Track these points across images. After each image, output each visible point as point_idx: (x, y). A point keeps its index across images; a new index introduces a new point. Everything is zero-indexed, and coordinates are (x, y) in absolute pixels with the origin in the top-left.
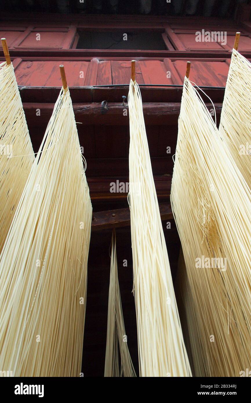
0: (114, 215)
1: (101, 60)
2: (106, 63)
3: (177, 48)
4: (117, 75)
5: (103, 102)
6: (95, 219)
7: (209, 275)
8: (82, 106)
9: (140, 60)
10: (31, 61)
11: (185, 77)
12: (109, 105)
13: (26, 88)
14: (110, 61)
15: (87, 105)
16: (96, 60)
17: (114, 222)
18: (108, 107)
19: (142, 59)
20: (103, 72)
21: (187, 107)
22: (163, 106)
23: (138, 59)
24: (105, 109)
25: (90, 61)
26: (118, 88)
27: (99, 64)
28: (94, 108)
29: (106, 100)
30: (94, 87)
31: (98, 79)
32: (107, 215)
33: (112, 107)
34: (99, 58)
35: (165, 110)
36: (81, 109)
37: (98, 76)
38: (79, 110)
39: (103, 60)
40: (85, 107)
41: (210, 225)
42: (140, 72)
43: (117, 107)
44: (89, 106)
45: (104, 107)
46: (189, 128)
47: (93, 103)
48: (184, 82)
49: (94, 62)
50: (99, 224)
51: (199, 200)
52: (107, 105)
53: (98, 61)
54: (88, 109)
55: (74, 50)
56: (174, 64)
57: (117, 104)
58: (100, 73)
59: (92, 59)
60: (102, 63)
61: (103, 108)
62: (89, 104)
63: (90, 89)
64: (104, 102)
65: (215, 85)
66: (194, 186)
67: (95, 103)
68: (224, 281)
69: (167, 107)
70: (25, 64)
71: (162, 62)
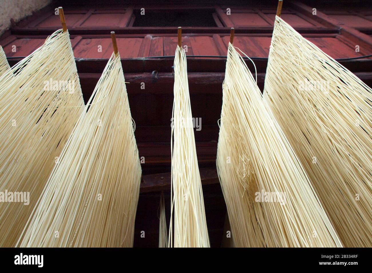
0: (162, 178)
1: (154, 37)
2: (159, 39)
3: (226, 25)
4: (168, 48)
5: (153, 72)
6: (144, 182)
7: (248, 229)
8: (134, 76)
9: (191, 36)
10: (90, 38)
11: (230, 43)
12: (159, 75)
13: (84, 60)
14: (162, 37)
15: (139, 75)
16: (149, 36)
17: (162, 185)
18: (159, 77)
19: (192, 35)
20: (155, 46)
21: (231, 70)
22: (210, 75)
23: (189, 35)
24: (155, 78)
25: (143, 37)
26: (169, 59)
27: (152, 40)
28: (145, 78)
29: (157, 71)
30: (146, 58)
31: (150, 53)
32: (156, 178)
33: (162, 77)
34: (153, 35)
35: (212, 79)
36: (133, 78)
37: (151, 50)
38: (131, 80)
39: (156, 37)
40: (137, 77)
41: (250, 179)
42: (190, 47)
43: (167, 76)
44: (141, 75)
45: (155, 76)
46: (233, 92)
47: (145, 73)
48: (229, 48)
49: (147, 38)
50: (148, 186)
51: (240, 156)
52: (157, 75)
53: (151, 37)
54: (140, 79)
55: (131, 28)
56: (222, 39)
57: (167, 74)
58: (153, 47)
59: (145, 36)
60: (155, 40)
61: (154, 78)
62: (141, 74)
63: (142, 60)
64: (155, 72)
65: (260, 56)
66: (236, 145)
67: (147, 73)
68: (263, 232)
69: (214, 77)
70: (84, 41)
71: (211, 38)
